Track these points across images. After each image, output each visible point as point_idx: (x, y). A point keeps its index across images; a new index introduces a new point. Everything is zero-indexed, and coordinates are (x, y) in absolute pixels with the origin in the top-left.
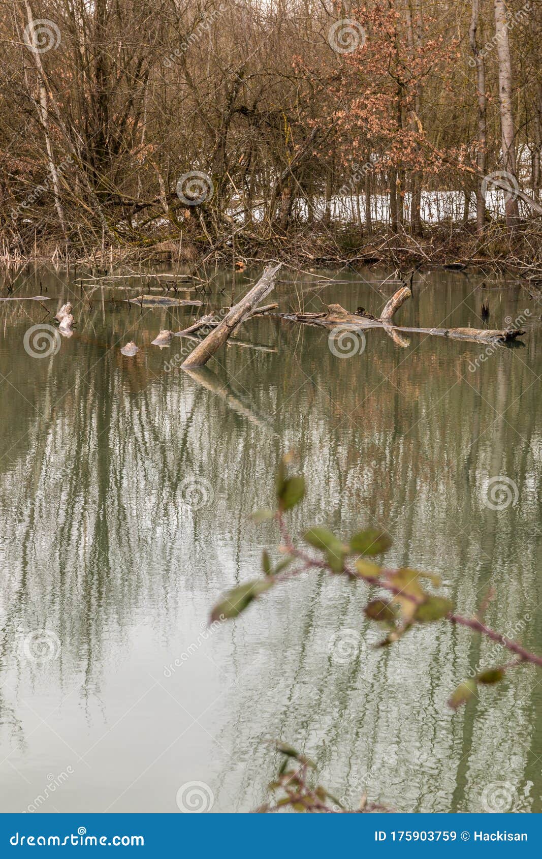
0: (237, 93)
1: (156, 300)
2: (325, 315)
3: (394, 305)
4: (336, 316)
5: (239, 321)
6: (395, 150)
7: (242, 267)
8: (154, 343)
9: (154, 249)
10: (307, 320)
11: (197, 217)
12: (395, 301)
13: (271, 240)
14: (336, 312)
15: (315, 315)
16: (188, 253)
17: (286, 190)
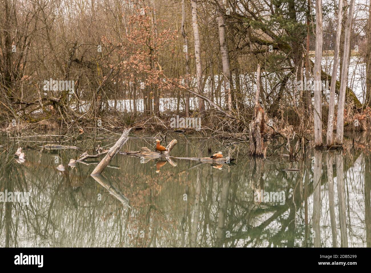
0: (74, 52)
1: (55, 146)
2: (140, 152)
3: (170, 147)
4: (146, 152)
5: (115, 154)
6: (150, 78)
7: (82, 132)
8: (69, 165)
9: (38, 124)
10: (131, 154)
11: (57, 109)
12: (170, 146)
13: (93, 119)
14: (145, 150)
15: (135, 152)
16: (54, 125)
17: (99, 97)
